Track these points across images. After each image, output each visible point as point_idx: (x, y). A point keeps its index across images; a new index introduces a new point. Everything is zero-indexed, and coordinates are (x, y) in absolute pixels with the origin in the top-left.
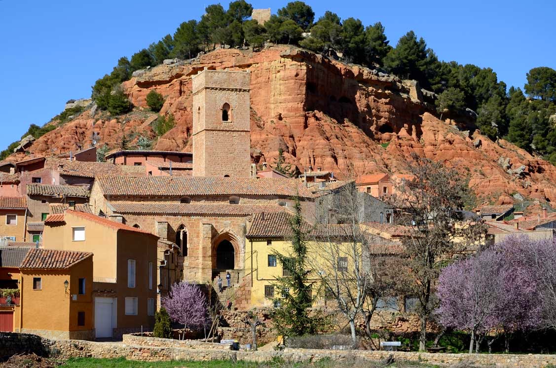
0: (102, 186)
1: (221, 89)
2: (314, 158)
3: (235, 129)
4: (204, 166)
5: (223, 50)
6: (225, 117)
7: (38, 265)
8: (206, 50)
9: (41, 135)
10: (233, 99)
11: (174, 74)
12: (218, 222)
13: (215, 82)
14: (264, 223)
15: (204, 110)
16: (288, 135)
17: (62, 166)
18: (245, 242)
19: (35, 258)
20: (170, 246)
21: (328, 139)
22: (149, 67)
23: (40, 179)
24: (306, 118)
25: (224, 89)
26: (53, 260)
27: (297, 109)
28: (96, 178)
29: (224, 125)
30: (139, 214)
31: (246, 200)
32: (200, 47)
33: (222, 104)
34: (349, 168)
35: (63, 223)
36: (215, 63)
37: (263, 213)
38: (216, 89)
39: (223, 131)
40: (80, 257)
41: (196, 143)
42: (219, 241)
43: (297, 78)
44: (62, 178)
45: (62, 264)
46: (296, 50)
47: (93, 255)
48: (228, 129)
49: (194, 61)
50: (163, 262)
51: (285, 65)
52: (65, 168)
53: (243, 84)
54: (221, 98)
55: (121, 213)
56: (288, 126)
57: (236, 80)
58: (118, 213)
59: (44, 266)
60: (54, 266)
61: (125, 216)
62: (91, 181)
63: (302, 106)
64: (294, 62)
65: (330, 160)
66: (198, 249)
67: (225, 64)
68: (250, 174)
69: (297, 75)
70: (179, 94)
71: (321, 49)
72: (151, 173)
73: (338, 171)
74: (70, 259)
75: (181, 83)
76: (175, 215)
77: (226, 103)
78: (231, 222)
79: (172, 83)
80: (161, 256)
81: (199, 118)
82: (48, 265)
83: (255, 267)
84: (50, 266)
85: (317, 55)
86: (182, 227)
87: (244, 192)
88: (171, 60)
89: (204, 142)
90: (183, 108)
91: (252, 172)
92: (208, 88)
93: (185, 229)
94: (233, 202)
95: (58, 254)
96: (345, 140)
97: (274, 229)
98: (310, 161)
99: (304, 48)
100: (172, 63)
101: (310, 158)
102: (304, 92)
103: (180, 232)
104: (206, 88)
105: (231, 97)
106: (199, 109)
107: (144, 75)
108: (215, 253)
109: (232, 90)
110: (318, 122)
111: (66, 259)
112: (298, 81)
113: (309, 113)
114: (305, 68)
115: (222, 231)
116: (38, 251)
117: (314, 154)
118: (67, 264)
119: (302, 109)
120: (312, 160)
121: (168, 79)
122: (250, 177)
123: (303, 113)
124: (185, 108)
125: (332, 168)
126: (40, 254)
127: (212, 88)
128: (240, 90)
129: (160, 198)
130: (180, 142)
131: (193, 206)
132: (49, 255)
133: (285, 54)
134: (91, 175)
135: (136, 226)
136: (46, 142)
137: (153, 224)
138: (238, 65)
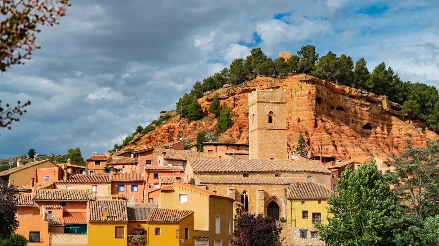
0: (192, 166)
1: (267, 102)
2: (322, 146)
3: (276, 128)
4: (257, 152)
5: (261, 78)
6: (270, 121)
7: (158, 219)
8: (250, 78)
9: (145, 133)
10: (275, 109)
11: (231, 93)
12: (268, 189)
13: (264, 98)
14: (299, 190)
15: (257, 116)
16: (304, 132)
17: (165, 153)
18: (286, 202)
19: (156, 214)
20: (239, 205)
21: (330, 134)
22: (214, 89)
23: (151, 161)
24: (316, 120)
25: (269, 103)
26: (168, 216)
27: (310, 115)
28: (188, 161)
29: (270, 125)
30: (217, 184)
31: (286, 174)
32: (247, 76)
33: (268, 112)
34: (345, 152)
35: (173, 191)
36: (256, 86)
37: (298, 183)
38: (264, 102)
39: (268, 129)
40: (186, 214)
41: (251, 137)
42: (269, 202)
43: (310, 95)
44: (165, 161)
45: (174, 218)
46: (309, 77)
47: (194, 212)
48: (272, 128)
49: (243, 85)
50: (236, 217)
51: (302, 87)
52: (167, 154)
53: (282, 99)
54: (268, 108)
55: (205, 183)
56: (304, 127)
57: (277, 96)
58: (203, 183)
59: (162, 220)
60: (169, 220)
61: (208, 185)
62: (184, 162)
63: (313, 113)
64: (308, 85)
65: (331, 148)
66: (255, 207)
67: (263, 87)
68: (288, 158)
69: (310, 93)
70: (233, 106)
71: (325, 77)
72: (220, 157)
73: (338, 155)
74: (179, 215)
75: (235, 99)
76: (240, 184)
77: (271, 112)
78: (277, 189)
79: (228, 99)
80: (235, 212)
81: (253, 121)
82: (165, 219)
83: (293, 218)
84: (167, 220)
85: (322, 80)
86: (244, 192)
87: (284, 169)
88: (228, 85)
89: (257, 137)
90: (236, 115)
91: (288, 156)
92: (259, 102)
93: (247, 194)
94: (277, 175)
95: (171, 212)
96: (342, 134)
97: (305, 193)
98: (319, 148)
99: (314, 76)
100: (229, 86)
101: (319, 146)
102: (314, 104)
103: (243, 195)
104: (258, 102)
105: (274, 108)
106: (253, 115)
107: (211, 94)
108: (267, 209)
109: (275, 103)
110: (323, 123)
111: (177, 215)
112: (310, 97)
113: (317, 118)
114: (314, 88)
115: (271, 195)
116: (158, 210)
117: (322, 144)
118: (178, 218)
119: (313, 115)
120: (320, 148)
121: (226, 97)
122: (288, 159)
123: (313, 118)
124: (238, 115)
125: (334, 153)
126: (159, 212)
127: (262, 102)
128: (280, 103)
129: (230, 173)
130: (235, 136)
131: (251, 178)
132: (165, 212)
133: (301, 80)
134: (184, 159)
135: (215, 192)
136: (149, 138)
137: (226, 190)
138: (271, 87)
